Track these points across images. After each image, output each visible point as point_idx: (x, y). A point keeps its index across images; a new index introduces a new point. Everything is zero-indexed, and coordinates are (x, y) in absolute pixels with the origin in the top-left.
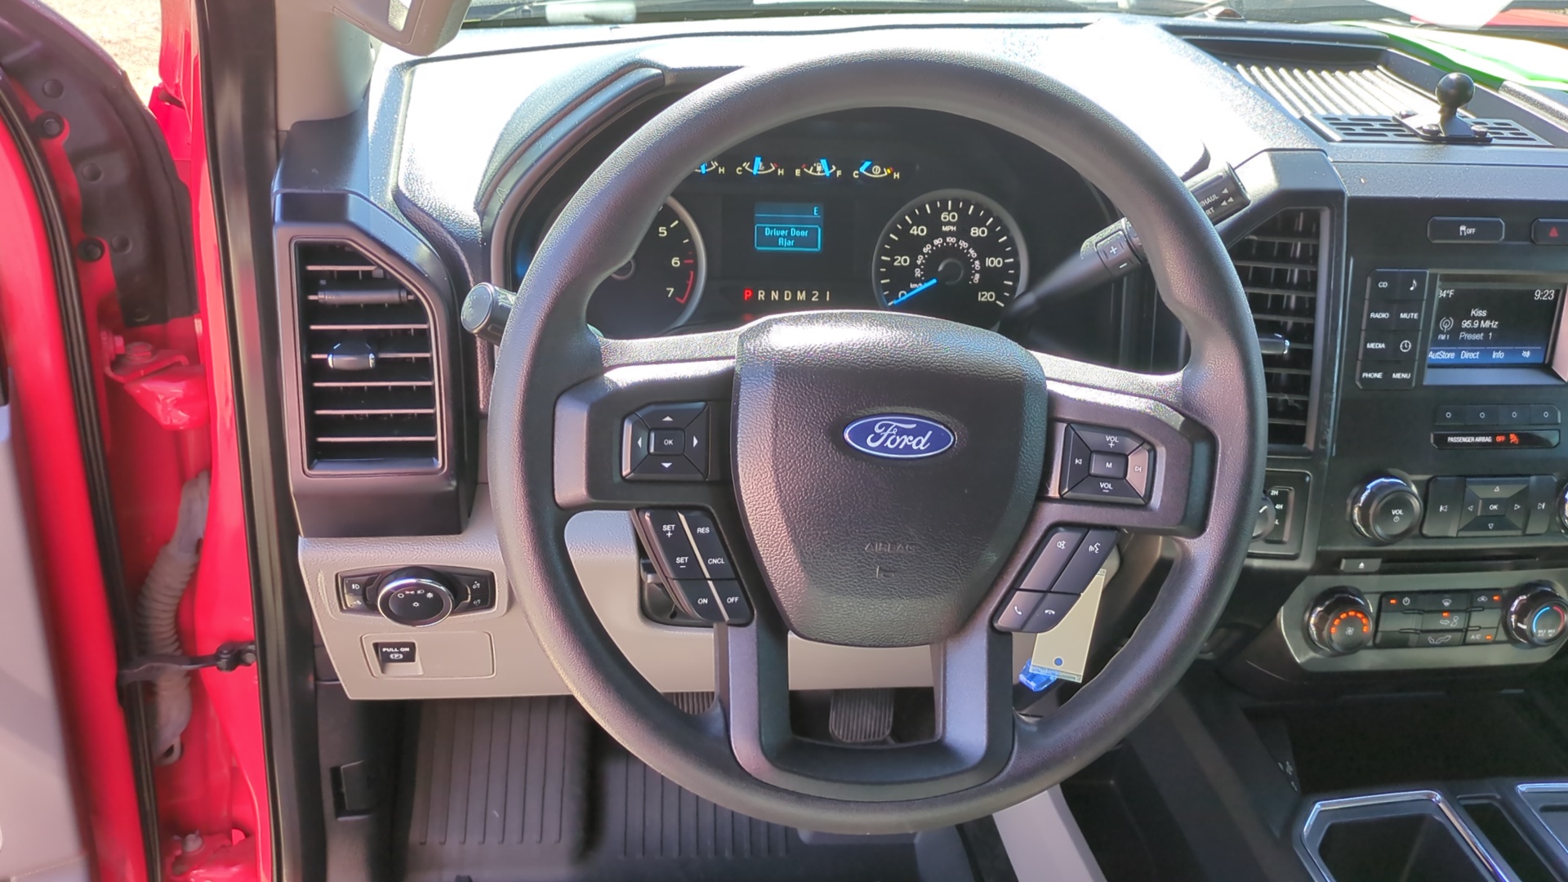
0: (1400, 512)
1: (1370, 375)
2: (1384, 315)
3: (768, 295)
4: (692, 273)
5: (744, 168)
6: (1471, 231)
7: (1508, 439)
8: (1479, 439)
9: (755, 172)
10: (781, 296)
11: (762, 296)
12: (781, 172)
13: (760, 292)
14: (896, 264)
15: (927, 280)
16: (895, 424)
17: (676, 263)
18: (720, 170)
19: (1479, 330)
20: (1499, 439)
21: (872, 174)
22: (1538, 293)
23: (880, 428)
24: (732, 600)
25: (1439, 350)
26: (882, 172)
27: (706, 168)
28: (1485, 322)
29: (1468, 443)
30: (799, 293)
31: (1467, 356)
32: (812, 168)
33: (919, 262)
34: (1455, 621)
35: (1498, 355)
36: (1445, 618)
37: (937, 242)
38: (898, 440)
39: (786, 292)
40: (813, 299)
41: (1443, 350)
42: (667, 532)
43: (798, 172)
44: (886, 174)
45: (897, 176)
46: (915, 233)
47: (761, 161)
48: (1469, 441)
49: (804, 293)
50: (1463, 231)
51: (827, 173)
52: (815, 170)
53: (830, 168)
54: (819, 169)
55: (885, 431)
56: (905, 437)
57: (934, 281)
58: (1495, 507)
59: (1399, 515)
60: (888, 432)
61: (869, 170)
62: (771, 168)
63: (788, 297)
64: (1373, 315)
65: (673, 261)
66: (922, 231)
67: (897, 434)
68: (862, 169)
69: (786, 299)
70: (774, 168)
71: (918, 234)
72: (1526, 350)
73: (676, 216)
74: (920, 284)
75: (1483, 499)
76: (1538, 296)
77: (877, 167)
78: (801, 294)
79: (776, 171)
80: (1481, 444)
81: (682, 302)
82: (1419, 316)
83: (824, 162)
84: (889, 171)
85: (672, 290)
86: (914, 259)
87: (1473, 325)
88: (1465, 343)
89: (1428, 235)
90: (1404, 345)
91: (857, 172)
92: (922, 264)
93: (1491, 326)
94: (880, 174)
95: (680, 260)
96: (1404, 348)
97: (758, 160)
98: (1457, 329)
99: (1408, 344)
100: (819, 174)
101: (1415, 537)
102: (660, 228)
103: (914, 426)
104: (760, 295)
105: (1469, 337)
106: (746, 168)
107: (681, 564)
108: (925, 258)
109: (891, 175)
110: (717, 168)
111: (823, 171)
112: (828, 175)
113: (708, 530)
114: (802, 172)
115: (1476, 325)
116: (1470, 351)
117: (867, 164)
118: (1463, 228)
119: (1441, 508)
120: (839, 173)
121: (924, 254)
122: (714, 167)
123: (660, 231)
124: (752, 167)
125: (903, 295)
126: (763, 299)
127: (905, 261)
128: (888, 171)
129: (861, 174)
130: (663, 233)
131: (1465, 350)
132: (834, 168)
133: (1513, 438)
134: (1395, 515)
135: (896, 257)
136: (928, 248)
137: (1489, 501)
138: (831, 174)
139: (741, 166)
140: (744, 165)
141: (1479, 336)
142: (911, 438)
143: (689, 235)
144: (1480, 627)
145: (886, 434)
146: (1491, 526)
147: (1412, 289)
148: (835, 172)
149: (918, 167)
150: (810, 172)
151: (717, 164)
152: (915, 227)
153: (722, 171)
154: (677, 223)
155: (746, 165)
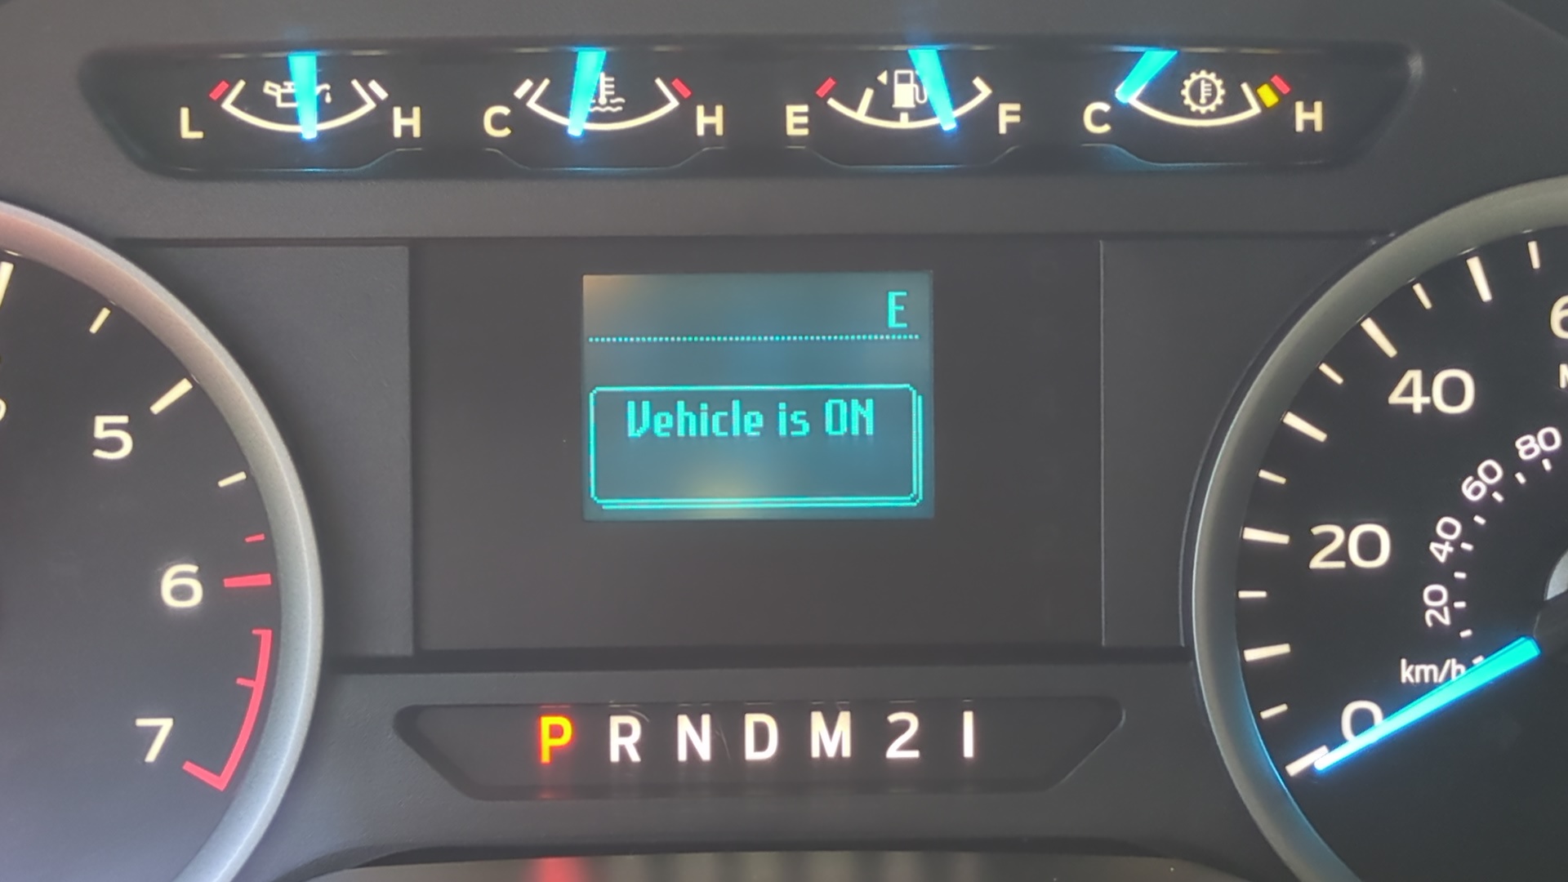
3: (658, 740)
4: (266, 635)
5: (519, 106)
9: (577, 124)
10: (728, 738)
11: (630, 743)
12: (709, 120)
13: (616, 721)
14: (1317, 563)
15: (1488, 645)
17: (182, 593)
18: (399, 122)
21: (1186, 113)
26: (1235, 103)
27: (325, 113)
30: (817, 721)
32: (868, 96)
33: (1441, 551)
37: (1532, 446)
39: (751, 720)
40: (894, 752)
43: (796, 119)
44: (1255, 110)
45: (1308, 116)
46: (1418, 402)
47: (608, 69)
49: (844, 720)
51: (947, 118)
52: (884, 106)
53: (960, 92)
54: (904, 96)
57: (1522, 652)
61: (1164, 92)
62: (657, 100)
63: (761, 743)
65: (168, 583)
66: (1454, 392)
68: (1130, 93)
69: (751, 754)
70: (673, 103)
71: (1430, 409)
73: (170, 366)
74: (1452, 664)
77: (1207, 79)
78: (831, 726)
79: (685, 115)
81: (220, 783)
83: (926, 61)
84: (1269, 97)
85: (166, 725)
86: (1413, 537)
91: (1104, 107)
92: (1458, 559)
94: (1221, 112)
95: (200, 576)
97: (590, 65)
100: (904, 123)
102: (100, 421)
104: (616, 741)
106: (532, 104)
108: (1470, 532)
109: (1280, 116)
110: (383, 111)
111: (922, 111)
112: (949, 126)
114: (820, 117)
117: (1155, 61)
120: (1007, 115)
121: (1464, 511)
122: (370, 105)
123: (100, 433)
124: (559, 100)
125: (1363, 722)
126: (635, 757)
127: (1369, 547)
128: (1261, 98)
129: (1122, 116)
130: (114, 445)
132: (984, 91)
135: (1318, 529)
136: (1484, 482)
138: (963, 122)
139: (507, 99)
140: (520, 93)
143: (233, 452)
148: (989, 111)
149: (1416, 65)
150: (861, 115)
151: (382, 94)
152: (1415, 376)
153: (406, 122)
154: (183, 387)
155: (530, 92)
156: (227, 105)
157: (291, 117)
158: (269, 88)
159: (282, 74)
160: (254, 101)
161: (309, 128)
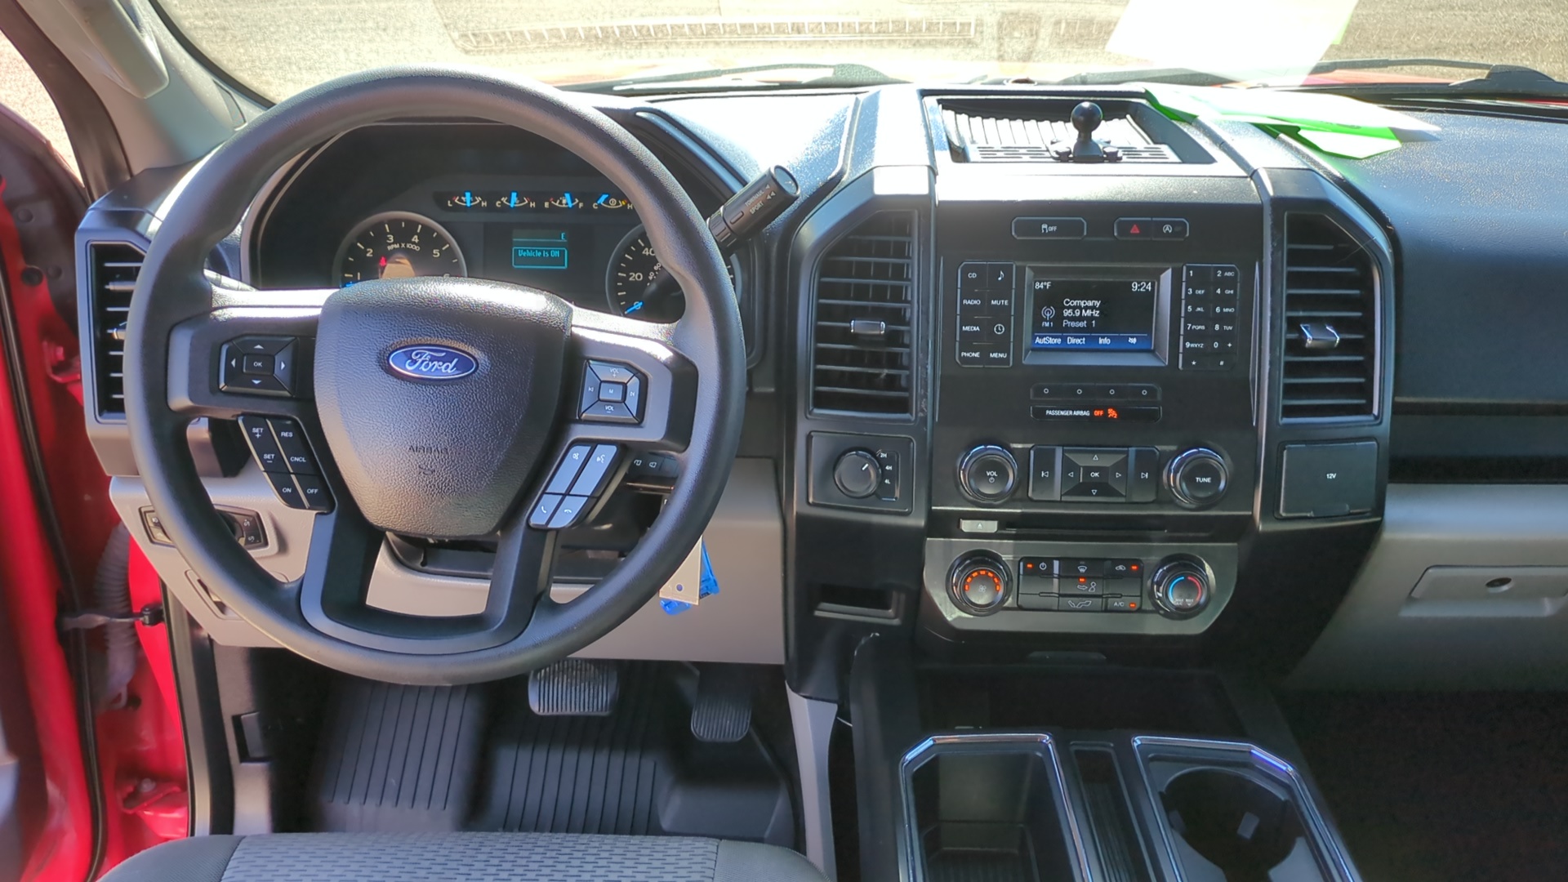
0: (995, 474)
1: (968, 355)
2: (976, 302)
5: (502, 202)
6: (1052, 229)
7: (1106, 414)
8: (1077, 413)
9: (512, 205)
12: (532, 205)
14: (631, 279)
16: (428, 353)
19: (1081, 318)
20: (1097, 413)
21: (609, 205)
22: (1135, 285)
23: (417, 355)
24: (312, 491)
25: (1046, 336)
26: (618, 204)
27: (471, 202)
28: (1086, 311)
29: (1066, 416)
31: (1072, 341)
32: (558, 201)
33: (651, 278)
34: (1093, 587)
35: (1104, 341)
36: (1081, 584)
38: (431, 365)
41: (1050, 336)
42: (256, 433)
43: (547, 205)
44: (621, 205)
45: (630, 206)
46: (647, 253)
47: (517, 196)
48: (1067, 414)
50: (1045, 229)
51: (570, 205)
52: (561, 203)
53: (573, 201)
54: (564, 201)
55: (420, 357)
56: (436, 363)
58: (1097, 474)
59: (994, 477)
60: (423, 358)
61: (606, 201)
62: (524, 201)
64: (965, 302)
67: (430, 360)
68: (600, 202)
70: (527, 202)
71: (649, 255)
72: (1133, 337)
73: (446, 242)
75: (1084, 467)
76: (1135, 287)
77: (613, 200)
79: (529, 203)
80: (1079, 416)
82: (1010, 303)
83: (568, 196)
84: (624, 203)
86: (646, 275)
87: (1074, 313)
88: (1068, 329)
89: (1013, 233)
90: (997, 328)
91: (597, 204)
92: (653, 279)
93: (1092, 314)
94: (616, 205)
96: (998, 331)
97: (514, 195)
98: (1059, 318)
99: (1001, 328)
100: (564, 206)
101: (1021, 500)
102: (434, 251)
103: (443, 354)
105: (1073, 324)
106: (505, 202)
107: (268, 459)
108: (655, 275)
109: (625, 206)
110: (480, 202)
111: (567, 204)
113: (291, 435)
114: (550, 204)
115: (1078, 314)
116: (1076, 337)
117: (604, 197)
118: (1044, 226)
119: (1043, 474)
120: (581, 205)
121: (654, 271)
122: (478, 201)
124: (509, 201)
125: (637, 305)
127: (639, 277)
128: (622, 203)
129: (599, 205)
130: (437, 254)
131: (1072, 336)
132: (577, 201)
133: (1112, 413)
134: (990, 476)
135: (631, 274)
137: (1088, 470)
138: (573, 206)
139: (500, 200)
140: (503, 199)
141: (1083, 324)
142: (441, 363)
143: (455, 256)
144: (1122, 596)
145: (420, 361)
146: (1094, 492)
147: (1000, 279)
148: (578, 204)
150: (557, 204)
151: (481, 199)
152: (647, 249)
153: (484, 204)
154: (448, 246)
155: (504, 200)
156: (456, 201)
157: (465, 203)
158: (463, 198)
159: (464, 196)
160: (460, 200)
161: (469, 204)
